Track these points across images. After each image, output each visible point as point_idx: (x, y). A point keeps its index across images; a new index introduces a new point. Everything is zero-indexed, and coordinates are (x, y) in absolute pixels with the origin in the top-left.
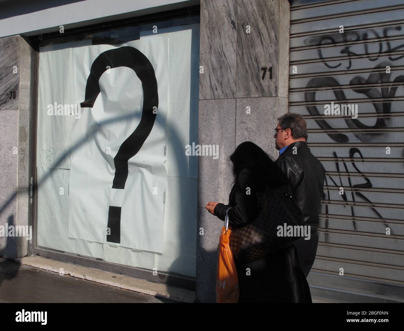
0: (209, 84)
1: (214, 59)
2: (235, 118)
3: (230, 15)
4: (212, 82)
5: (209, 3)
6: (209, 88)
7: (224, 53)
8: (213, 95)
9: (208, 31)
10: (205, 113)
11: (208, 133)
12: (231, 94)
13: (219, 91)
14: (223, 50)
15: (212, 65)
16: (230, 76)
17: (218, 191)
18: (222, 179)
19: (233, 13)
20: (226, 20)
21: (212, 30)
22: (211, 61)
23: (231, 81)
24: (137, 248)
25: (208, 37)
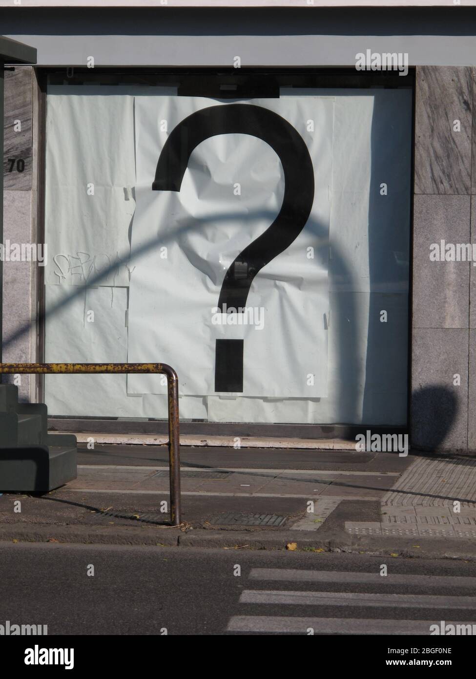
0: (430, 175)
1: (437, 145)
2: (469, 218)
3: (461, 93)
4: (435, 172)
5: (431, 74)
6: (430, 180)
7: (453, 139)
8: (436, 189)
9: (429, 109)
10: (424, 211)
11: (429, 235)
12: (464, 189)
13: (446, 184)
14: (451, 135)
15: (435, 152)
16: (462, 167)
17: (444, 307)
18: (451, 292)
19: (465, 90)
20: (456, 98)
21: (435, 109)
22: (432, 147)
23: (464, 174)
24: (277, 395)
25: (429, 116)
